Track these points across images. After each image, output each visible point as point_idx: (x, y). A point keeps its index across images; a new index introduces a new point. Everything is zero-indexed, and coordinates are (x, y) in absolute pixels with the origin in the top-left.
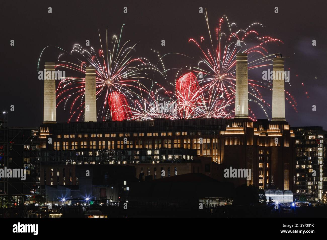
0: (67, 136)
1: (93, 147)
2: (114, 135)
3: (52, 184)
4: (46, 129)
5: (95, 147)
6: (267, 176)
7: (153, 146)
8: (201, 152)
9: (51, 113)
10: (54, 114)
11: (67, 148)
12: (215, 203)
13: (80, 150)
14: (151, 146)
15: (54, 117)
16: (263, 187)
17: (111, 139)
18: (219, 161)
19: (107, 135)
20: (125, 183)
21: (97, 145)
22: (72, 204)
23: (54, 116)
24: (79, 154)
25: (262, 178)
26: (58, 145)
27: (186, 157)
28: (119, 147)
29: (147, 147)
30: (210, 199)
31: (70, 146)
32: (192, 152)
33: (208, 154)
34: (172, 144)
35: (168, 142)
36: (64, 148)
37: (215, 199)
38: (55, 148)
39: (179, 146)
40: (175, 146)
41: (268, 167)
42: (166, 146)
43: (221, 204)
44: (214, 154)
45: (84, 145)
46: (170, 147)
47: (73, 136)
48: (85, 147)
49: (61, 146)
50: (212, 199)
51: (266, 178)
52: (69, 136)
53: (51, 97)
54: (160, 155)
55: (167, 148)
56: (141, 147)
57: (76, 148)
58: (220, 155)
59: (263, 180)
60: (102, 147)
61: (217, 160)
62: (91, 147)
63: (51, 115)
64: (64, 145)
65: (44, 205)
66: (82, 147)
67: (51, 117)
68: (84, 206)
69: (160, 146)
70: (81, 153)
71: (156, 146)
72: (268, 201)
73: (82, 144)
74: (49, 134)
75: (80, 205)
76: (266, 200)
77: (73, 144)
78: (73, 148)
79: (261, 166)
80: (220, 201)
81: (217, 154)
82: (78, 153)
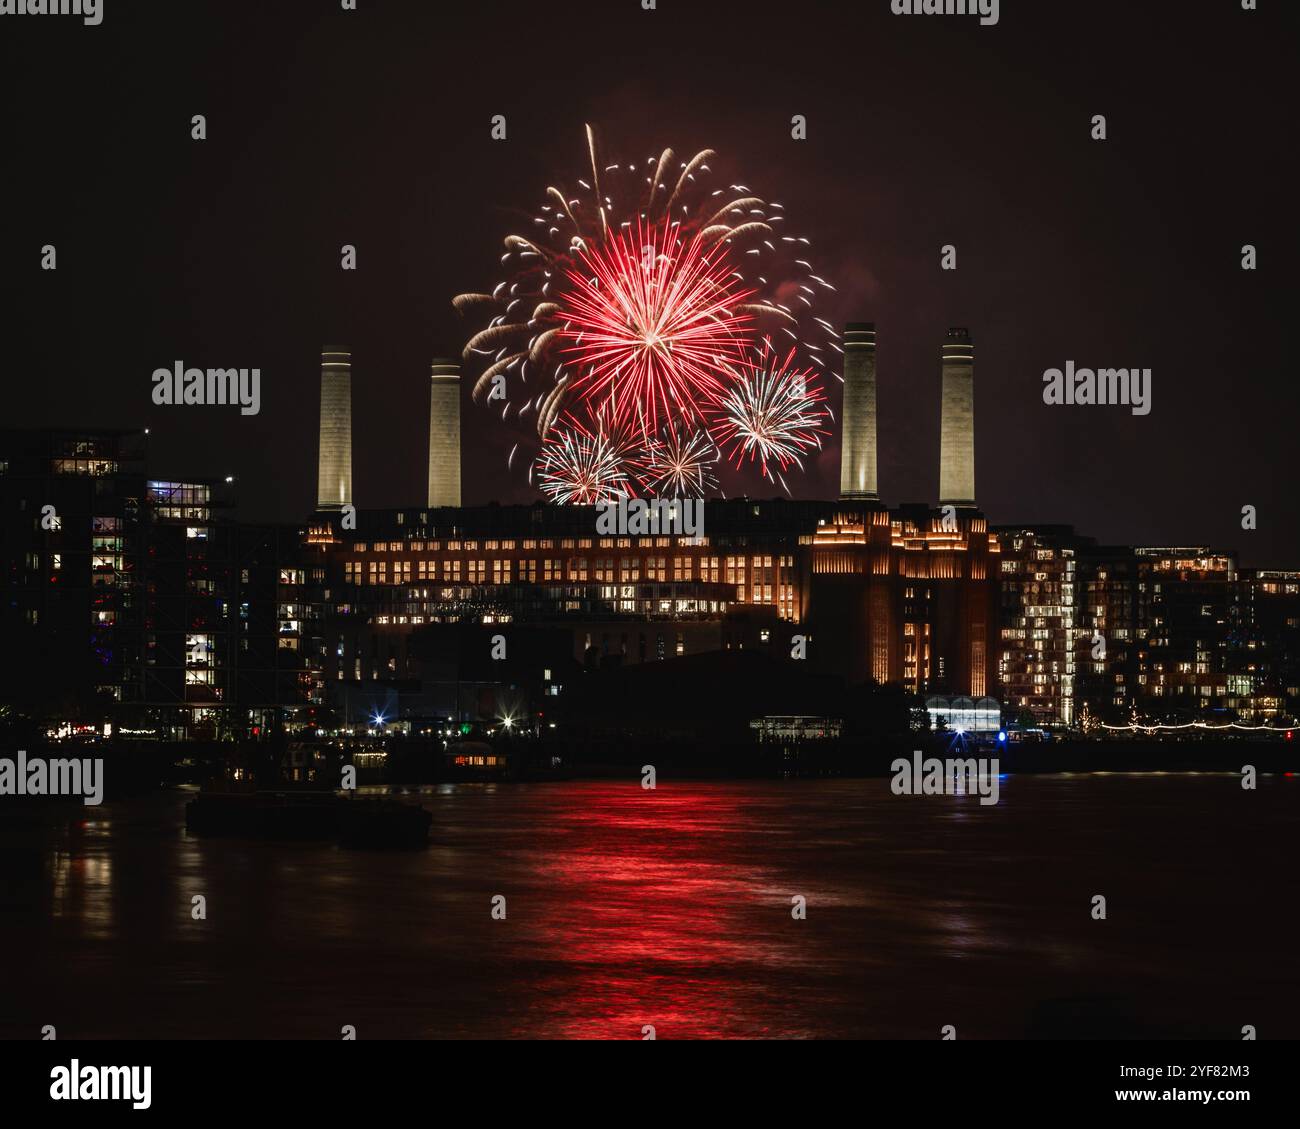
0: (381, 547)
1: (452, 577)
2: (509, 545)
3: (340, 677)
4: (325, 529)
5: (457, 577)
6: (927, 658)
7: (617, 576)
8: (749, 592)
9: (338, 485)
10: (346, 485)
11: (383, 578)
12: (793, 732)
13: (416, 583)
14: (610, 576)
15: (346, 495)
16: (915, 687)
17: (501, 555)
18: (797, 617)
19: (492, 545)
20: (548, 675)
21: (465, 571)
22: (414, 732)
23: (346, 490)
24: (417, 595)
25: (912, 665)
26: (358, 569)
27: (709, 606)
28: (522, 576)
29: (599, 576)
30: (777, 721)
31: (390, 574)
32: (725, 591)
33: (768, 597)
34: (669, 569)
35: (657, 563)
36: (373, 579)
37: (792, 721)
38: (348, 578)
39: (688, 575)
40: (678, 575)
41: (927, 633)
42: (651, 575)
43: (809, 733)
44: (783, 598)
45: (427, 572)
46: (662, 577)
47: (397, 547)
48: (432, 577)
49: (366, 572)
50: (784, 721)
51: (922, 664)
52: (388, 548)
53: (337, 440)
54: (639, 599)
55: (655, 581)
56: (584, 576)
57: (407, 578)
58: (798, 599)
59: (916, 669)
60: (477, 578)
61: (790, 615)
62: (447, 577)
63: (338, 490)
64: (374, 570)
65: (340, 733)
66: (422, 577)
67: (338, 495)
68: (445, 737)
69: (636, 576)
70: (421, 593)
71: (625, 576)
72: (934, 727)
73: (422, 568)
74: (332, 542)
75: (434, 733)
76: (930, 723)
77: (397, 568)
78: (397, 579)
79: (910, 631)
80: (807, 724)
81: (790, 598)
82: (413, 593)
